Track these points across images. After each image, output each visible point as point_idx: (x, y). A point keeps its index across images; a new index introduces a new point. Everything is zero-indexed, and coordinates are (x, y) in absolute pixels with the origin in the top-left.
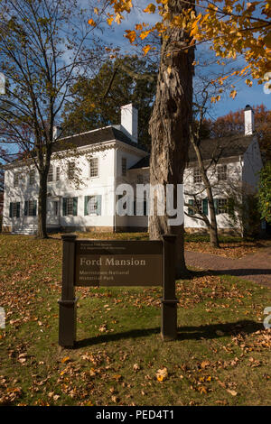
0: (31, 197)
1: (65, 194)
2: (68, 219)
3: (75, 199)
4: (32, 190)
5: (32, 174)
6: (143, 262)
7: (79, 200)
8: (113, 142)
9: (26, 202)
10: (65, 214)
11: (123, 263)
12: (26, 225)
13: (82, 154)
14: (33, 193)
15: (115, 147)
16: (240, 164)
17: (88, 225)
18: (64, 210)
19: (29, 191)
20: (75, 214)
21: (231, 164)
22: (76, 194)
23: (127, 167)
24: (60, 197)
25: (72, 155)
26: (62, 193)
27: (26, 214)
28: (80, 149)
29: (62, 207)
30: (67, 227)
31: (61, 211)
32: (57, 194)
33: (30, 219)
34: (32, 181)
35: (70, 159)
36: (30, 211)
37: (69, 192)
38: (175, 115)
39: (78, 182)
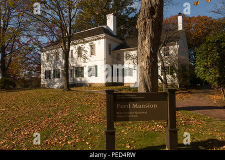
0: (57, 67)
1: (77, 65)
2: (78, 79)
3: (82, 68)
4: (57, 63)
5: (57, 54)
6: (155, 106)
7: (84, 68)
8: (103, 35)
9: (54, 70)
10: (77, 76)
11: (143, 106)
12: (55, 83)
13: (87, 42)
14: (58, 65)
15: (105, 38)
16: (177, 47)
17: (90, 82)
18: (76, 74)
19: (55, 64)
20: (83, 76)
21: (171, 47)
22: (83, 65)
23: (112, 49)
24: (74, 67)
25: (81, 43)
26: (75, 65)
27: (54, 77)
28: (86, 39)
29: (75, 72)
30: (78, 84)
31: (75, 75)
32: (72, 65)
33: (56, 79)
34: (57, 58)
35: (80, 45)
36: (57, 75)
37: (79, 64)
38: (154, 16)
39: (85, 58)
